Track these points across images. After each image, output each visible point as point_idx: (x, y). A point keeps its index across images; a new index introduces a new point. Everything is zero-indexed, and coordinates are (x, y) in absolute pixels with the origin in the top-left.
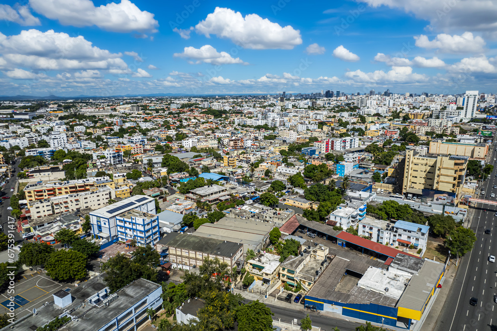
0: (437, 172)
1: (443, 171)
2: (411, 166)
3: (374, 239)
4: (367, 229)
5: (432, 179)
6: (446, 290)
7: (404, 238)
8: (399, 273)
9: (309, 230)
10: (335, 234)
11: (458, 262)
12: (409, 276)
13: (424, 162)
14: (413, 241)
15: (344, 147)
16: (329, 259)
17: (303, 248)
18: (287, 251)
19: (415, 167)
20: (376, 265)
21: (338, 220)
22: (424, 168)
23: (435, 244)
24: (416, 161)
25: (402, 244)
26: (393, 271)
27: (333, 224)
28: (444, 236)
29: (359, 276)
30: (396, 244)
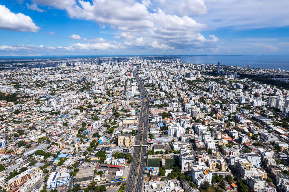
0: (125, 140)
1: (127, 140)
2: (120, 140)
3: (115, 165)
4: (114, 163)
5: (124, 141)
6: (129, 171)
7: (121, 163)
8: (122, 171)
9: (101, 166)
10: (108, 166)
11: (131, 164)
12: (123, 171)
13: (122, 137)
14: (123, 163)
15: (97, 126)
16: (109, 172)
17: (103, 172)
18: (100, 173)
19: (121, 139)
20: (117, 171)
21: (107, 162)
22: (122, 139)
23: (127, 161)
24: (120, 137)
25: (121, 164)
26: (121, 171)
27: (106, 163)
28: (128, 158)
29: (115, 174)
30: (120, 164)
